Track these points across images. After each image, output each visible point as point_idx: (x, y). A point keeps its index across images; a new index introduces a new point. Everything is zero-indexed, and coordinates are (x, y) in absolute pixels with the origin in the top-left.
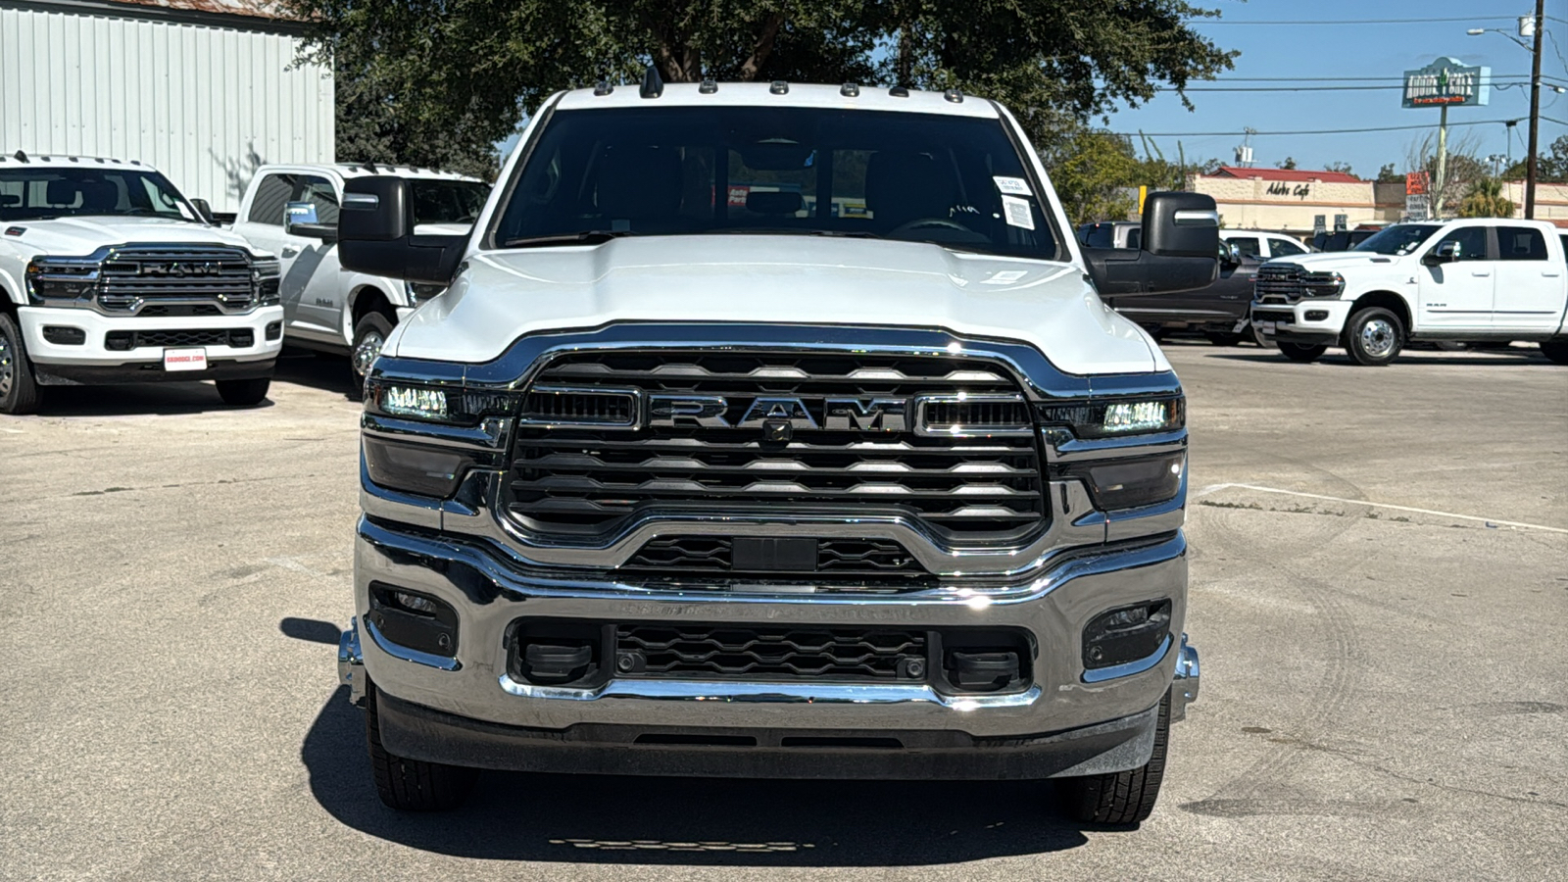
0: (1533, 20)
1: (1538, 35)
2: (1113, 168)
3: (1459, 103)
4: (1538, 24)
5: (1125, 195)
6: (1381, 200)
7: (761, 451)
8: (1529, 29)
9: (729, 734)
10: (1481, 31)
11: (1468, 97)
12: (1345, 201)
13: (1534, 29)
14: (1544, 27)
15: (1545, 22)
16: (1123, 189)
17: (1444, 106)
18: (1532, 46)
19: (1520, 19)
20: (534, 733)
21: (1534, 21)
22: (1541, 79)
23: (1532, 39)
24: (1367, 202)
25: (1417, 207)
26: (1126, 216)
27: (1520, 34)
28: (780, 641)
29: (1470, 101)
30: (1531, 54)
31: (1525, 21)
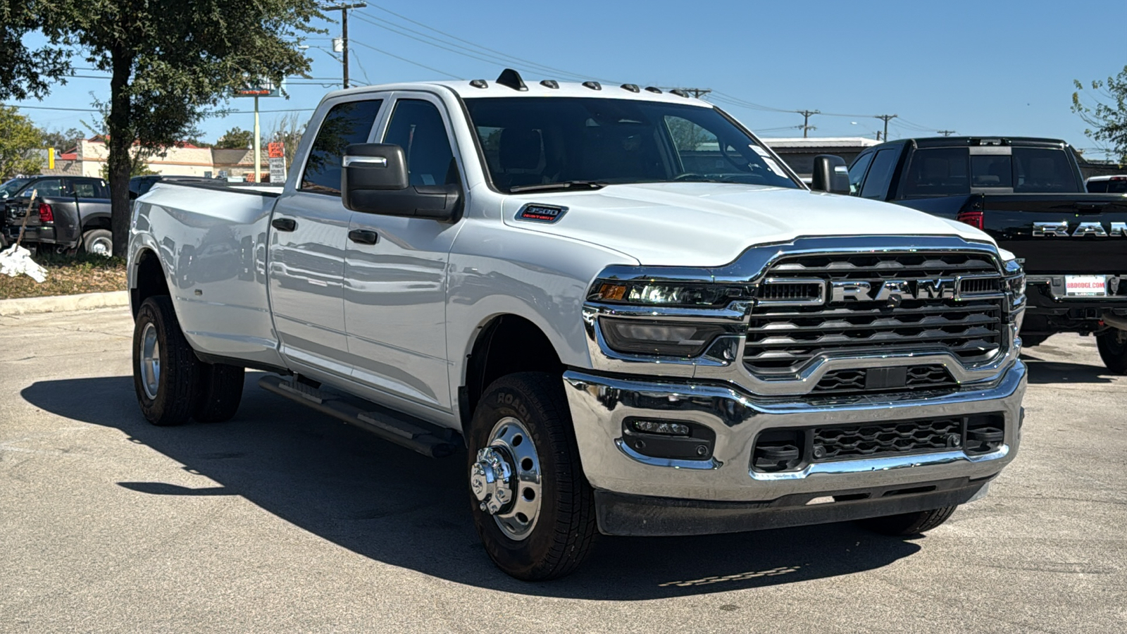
0: (341, 41)
1: (345, 52)
2: (27, 134)
3: (266, 95)
4: (345, 44)
5: (38, 155)
6: (217, 161)
7: (881, 314)
8: (340, 48)
9: (855, 493)
10: (307, 47)
11: (272, 91)
12: (193, 161)
13: (343, 47)
14: (349, 46)
15: (349, 43)
16: (36, 150)
17: (256, 96)
18: (342, 59)
19: (333, 40)
20: (753, 505)
21: (343, 42)
22: (349, 81)
23: (342, 54)
24: (207, 162)
25: (277, 166)
26: (39, 170)
27: (334, 51)
28: (892, 431)
29: (274, 94)
30: (342, 64)
31: (336, 42)
